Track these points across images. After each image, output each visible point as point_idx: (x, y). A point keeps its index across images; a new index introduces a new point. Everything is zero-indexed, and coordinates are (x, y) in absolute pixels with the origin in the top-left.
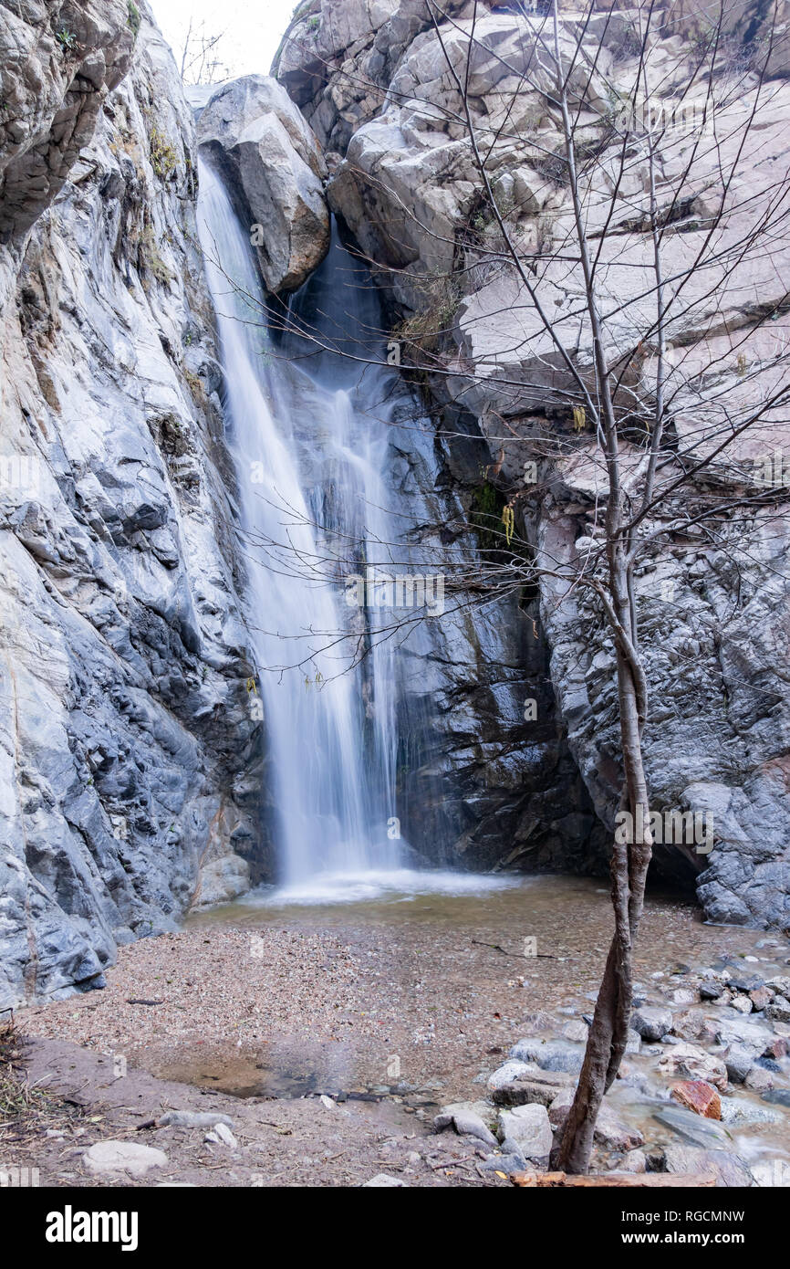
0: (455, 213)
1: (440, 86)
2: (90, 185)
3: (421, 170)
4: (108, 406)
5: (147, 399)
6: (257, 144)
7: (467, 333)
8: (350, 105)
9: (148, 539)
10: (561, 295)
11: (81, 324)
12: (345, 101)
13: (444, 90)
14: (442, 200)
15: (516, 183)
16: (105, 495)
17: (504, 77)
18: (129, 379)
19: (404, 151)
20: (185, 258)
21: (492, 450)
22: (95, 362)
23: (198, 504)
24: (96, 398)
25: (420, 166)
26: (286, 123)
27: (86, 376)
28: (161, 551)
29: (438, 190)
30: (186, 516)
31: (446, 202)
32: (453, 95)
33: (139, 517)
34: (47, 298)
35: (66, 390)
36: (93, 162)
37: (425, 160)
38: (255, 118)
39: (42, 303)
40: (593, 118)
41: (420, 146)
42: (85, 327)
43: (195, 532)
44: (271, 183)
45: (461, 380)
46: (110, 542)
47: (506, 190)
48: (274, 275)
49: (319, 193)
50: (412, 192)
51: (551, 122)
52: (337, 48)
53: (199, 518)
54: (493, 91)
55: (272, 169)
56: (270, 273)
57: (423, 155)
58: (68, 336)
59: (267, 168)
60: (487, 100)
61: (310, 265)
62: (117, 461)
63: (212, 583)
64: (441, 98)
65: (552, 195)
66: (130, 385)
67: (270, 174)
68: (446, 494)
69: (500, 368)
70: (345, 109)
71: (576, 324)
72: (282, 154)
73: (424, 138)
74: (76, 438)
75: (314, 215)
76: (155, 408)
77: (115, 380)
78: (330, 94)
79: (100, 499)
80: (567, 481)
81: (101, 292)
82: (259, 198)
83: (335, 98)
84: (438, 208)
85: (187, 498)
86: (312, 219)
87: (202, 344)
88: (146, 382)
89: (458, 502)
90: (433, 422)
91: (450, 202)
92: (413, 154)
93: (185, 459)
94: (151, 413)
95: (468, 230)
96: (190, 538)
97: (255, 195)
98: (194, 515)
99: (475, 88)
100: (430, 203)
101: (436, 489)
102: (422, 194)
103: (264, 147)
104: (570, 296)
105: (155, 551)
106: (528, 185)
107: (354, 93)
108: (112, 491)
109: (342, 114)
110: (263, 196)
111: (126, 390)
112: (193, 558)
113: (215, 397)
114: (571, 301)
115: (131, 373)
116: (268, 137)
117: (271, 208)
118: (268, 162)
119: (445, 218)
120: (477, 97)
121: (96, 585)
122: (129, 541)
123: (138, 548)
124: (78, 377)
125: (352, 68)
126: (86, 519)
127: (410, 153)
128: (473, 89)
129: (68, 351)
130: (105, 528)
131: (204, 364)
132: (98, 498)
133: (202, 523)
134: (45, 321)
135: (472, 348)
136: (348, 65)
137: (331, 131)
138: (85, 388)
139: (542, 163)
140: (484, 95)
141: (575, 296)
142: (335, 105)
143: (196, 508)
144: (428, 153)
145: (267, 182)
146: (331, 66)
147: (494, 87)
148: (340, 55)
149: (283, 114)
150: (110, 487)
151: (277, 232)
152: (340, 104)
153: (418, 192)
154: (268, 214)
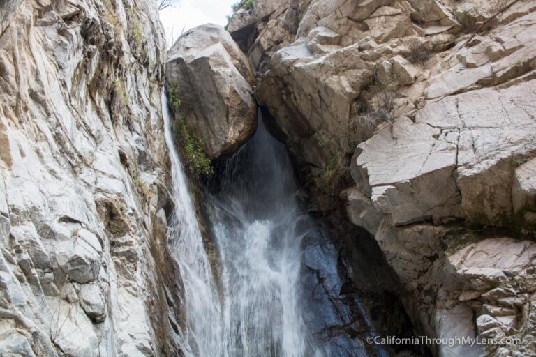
0: (349, 90)
1: (335, 17)
2: (74, 23)
3: (323, 65)
4: (61, 179)
5: (99, 186)
6: (208, 58)
7: (363, 167)
8: (272, 46)
9: (78, 293)
10: (438, 131)
11: (49, 114)
12: (269, 44)
13: (338, 18)
14: (339, 82)
15: (393, 64)
16: (39, 242)
17: (379, 7)
18: (85, 169)
19: (311, 57)
20: (149, 115)
21: (388, 258)
22: (56, 147)
23: (133, 279)
24: (52, 172)
25: (323, 63)
26: (229, 49)
27: (47, 154)
28: (88, 304)
29: (335, 77)
30: (122, 288)
31: (343, 84)
32: (344, 21)
33: (70, 268)
34: (17, 78)
35: (23, 155)
36: (78, 6)
37: (325, 59)
38: (207, 46)
39: (12, 79)
40: (444, 29)
41: (321, 53)
42: (52, 119)
43: (128, 302)
44: (216, 83)
45: (359, 206)
46: (38, 286)
47: (387, 71)
48: (216, 144)
49: (250, 93)
50: (317, 80)
51: (414, 31)
52: (264, 15)
53: (134, 292)
54: (371, 16)
55: (218, 73)
56: (213, 143)
57: (324, 57)
58: (35, 120)
59: (214, 73)
60: (367, 22)
61: (242, 139)
62: (58, 218)
63: (139, 349)
64: (335, 25)
65: (422, 73)
66: (86, 174)
67: (217, 77)
68: (349, 301)
69: (392, 187)
70: (269, 50)
71: (453, 148)
72: (225, 65)
73: (324, 48)
74: (21, 191)
75: (246, 104)
76: (105, 192)
77: (73, 167)
78: (259, 42)
79: (33, 243)
80: (460, 272)
81: (73, 103)
82: (207, 93)
83: (262, 43)
84: (336, 87)
85: (125, 273)
86: (245, 107)
87: (155, 172)
88: (101, 174)
89: (361, 308)
90: (336, 248)
91: (345, 84)
92: (317, 58)
93: (127, 238)
94: (100, 195)
95: (360, 100)
96: (123, 306)
97: (205, 91)
98: (129, 288)
99: (359, 15)
100: (331, 85)
101: (341, 297)
102: (324, 80)
103: (212, 60)
104: (445, 131)
105: (83, 303)
106: (403, 66)
107: (275, 39)
108: (48, 242)
109: (267, 53)
110: (211, 92)
111: (81, 176)
112: (123, 324)
113: (162, 213)
114: (446, 134)
115: (88, 166)
116: (216, 54)
117: (216, 99)
118: (215, 69)
119: (342, 94)
120: (360, 21)
121: (12, 321)
122: (58, 292)
123: (67, 300)
124: (38, 152)
125: (274, 24)
126: (15, 259)
127: (315, 58)
128: (357, 16)
129: (32, 130)
130: (34, 271)
131: (154, 184)
132: (32, 242)
133: (137, 296)
134: (14, 97)
135: (368, 177)
136: (272, 22)
137: (259, 65)
138: (43, 162)
139: (410, 54)
140: (365, 19)
141: (449, 130)
142: (262, 48)
143: (132, 282)
144: (328, 55)
145: (214, 81)
146: (260, 26)
147: (372, 13)
148: (266, 19)
149: (227, 44)
150: (48, 238)
151: (219, 115)
152: (266, 46)
153: (321, 80)
154: (213, 104)
